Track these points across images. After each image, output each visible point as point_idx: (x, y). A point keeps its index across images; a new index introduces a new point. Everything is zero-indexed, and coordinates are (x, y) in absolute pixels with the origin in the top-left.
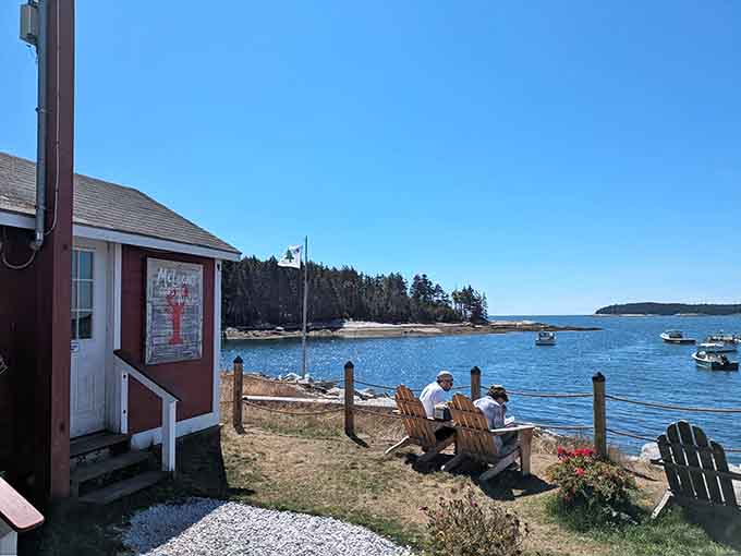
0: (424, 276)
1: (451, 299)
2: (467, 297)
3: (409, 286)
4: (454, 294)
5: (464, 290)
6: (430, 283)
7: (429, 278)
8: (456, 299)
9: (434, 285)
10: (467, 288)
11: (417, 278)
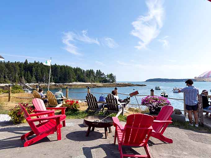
0: (99, 70)
1: (106, 77)
2: (111, 76)
3: (95, 73)
4: (107, 75)
5: (110, 74)
6: (101, 72)
7: (101, 71)
8: (108, 77)
9: (102, 73)
10: (111, 74)
11: (97, 71)
